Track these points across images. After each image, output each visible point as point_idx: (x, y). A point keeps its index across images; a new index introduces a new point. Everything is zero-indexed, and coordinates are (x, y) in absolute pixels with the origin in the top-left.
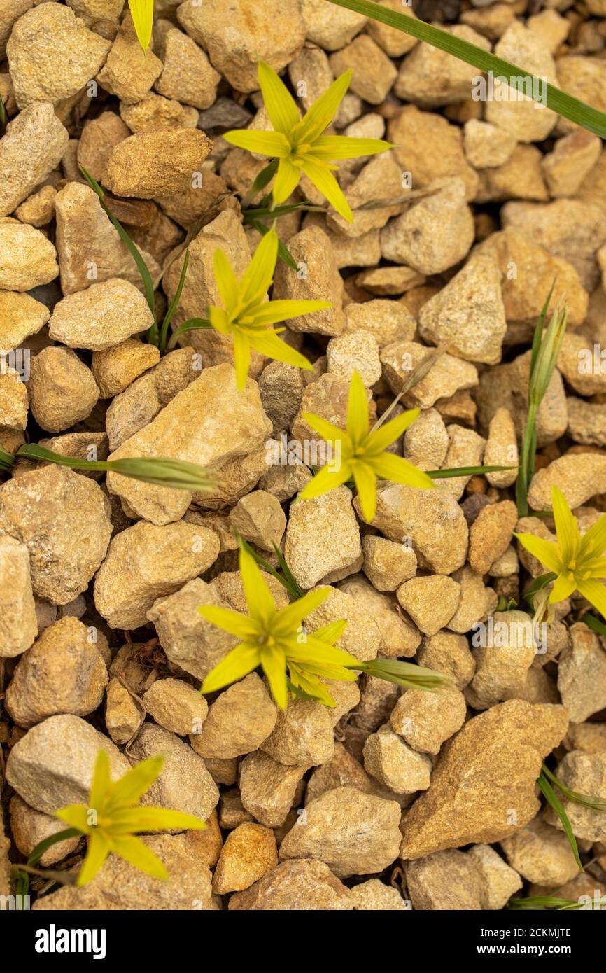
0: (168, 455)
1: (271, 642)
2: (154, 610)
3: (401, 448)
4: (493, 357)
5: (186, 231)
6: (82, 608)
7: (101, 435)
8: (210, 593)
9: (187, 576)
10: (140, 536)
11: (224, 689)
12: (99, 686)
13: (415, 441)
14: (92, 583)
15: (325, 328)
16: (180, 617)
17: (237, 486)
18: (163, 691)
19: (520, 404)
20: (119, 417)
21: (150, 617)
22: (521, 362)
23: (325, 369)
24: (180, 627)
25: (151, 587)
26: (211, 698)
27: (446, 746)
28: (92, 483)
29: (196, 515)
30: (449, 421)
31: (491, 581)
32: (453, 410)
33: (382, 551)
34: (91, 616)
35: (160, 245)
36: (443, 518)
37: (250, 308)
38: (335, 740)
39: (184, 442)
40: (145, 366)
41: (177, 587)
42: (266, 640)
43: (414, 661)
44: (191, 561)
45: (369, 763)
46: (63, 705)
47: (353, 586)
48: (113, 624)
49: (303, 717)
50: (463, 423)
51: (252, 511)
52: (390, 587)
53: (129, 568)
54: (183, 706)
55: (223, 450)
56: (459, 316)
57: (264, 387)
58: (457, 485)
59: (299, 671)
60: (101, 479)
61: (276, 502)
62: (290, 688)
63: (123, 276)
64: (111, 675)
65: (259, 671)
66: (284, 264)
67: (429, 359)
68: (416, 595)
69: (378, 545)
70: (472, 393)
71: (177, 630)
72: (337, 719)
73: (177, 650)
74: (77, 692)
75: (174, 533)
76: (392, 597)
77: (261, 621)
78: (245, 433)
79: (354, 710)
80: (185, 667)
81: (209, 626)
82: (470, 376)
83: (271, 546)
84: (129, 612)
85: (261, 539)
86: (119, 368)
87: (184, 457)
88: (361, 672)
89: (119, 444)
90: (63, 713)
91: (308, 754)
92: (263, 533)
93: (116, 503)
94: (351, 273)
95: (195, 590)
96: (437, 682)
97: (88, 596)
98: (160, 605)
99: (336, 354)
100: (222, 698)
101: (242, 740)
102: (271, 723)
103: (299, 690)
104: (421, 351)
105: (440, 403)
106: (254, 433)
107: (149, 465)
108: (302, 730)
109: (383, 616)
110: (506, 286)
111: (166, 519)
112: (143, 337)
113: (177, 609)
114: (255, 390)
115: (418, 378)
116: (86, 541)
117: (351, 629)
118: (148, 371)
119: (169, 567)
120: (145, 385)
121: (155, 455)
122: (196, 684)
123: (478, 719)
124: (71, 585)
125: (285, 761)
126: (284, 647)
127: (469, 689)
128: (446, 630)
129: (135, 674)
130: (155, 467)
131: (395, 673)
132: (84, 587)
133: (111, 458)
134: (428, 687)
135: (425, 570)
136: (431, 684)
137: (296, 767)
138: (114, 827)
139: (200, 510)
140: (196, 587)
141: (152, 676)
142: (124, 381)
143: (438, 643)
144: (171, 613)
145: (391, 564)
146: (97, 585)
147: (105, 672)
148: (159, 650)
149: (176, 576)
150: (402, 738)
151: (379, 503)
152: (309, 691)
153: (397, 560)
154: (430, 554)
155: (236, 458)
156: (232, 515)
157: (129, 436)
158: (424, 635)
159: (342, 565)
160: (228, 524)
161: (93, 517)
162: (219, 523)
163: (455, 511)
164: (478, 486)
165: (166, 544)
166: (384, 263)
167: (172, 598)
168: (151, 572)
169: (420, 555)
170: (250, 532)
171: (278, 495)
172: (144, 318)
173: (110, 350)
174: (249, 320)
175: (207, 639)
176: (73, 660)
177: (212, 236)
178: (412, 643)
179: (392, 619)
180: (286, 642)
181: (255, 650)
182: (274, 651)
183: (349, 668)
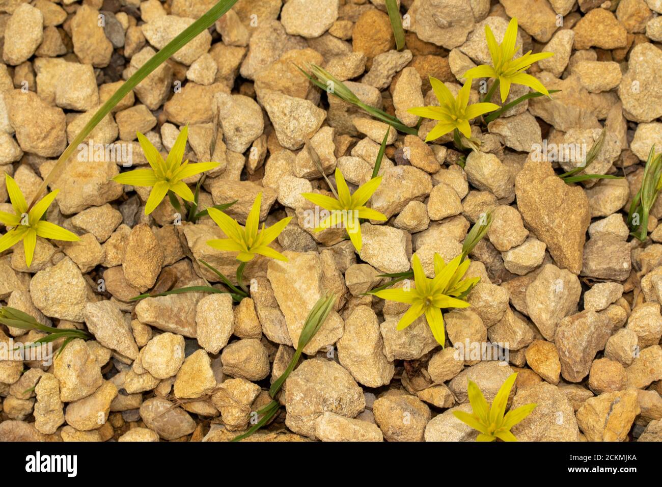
0: (306, 315)
1: (431, 298)
2: (389, 356)
3: (353, 185)
4: (323, 114)
5: (187, 256)
6: (371, 396)
7: (281, 347)
8: (391, 321)
9: (377, 331)
10: (344, 348)
11: (447, 334)
12: (418, 403)
13: (352, 176)
14: (360, 385)
15: (271, 201)
16: (397, 343)
17: (338, 283)
18: (435, 368)
19: (354, 110)
20: (275, 334)
21: (391, 360)
22: (332, 100)
23: (293, 210)
24: (403, 345)
25: (375, 353)
26: (449, 343)
27: (526, 226)
28: (305, 363)
29: (345, 313)
30: (348, 152)
31: (446, 165)
32: (344, 148)
33: (405, 218)
34: (378, 392)
35: (188, 274)
36: (401, 178)
37: (244, 237)
38: (499, 285)
39: (303, 303)
40: (252, 308)
41: (381, 337)
42: (429, 300)
43: (472, 225)
44: (369, 326)
45: (519, 272)
46: (420, 426)
47: (418, 243)
48: (387, 382)
49: (479, 298)
50: (352, 145)
51: (355, 281)
52: (426, 221)
53: (360, 360)
55: (316, 283)
56: (292, 125)
57: (290, 247)
58: (386, 163)
59: (453, 290)
60: (305, 357)
61: (355, 265)
62: (460, 298)
63: (197, 301)
64: (414, 395)
65: (445, 311)
66: (227, 209)
67: (310, 150)
68: (437, 209)
69: (401, 219)
70: (337, 134)
71: (404, 347)
72: (488, 279)
73: (415, 352)
74: (416, 416)
75: (351, 328)
76: (432, 223)
77: (417, 299)
78: (311, 268)
79: (487, 268)
80: (426, 351)
81: (409, 329)
82: (328, 132)
83: (379, 278)
84: (384, 369)
85: (372, 283)
86: (247, 323)
87: (311, 307)
88: (467, 256)
89: (290, 340)
90: (425, 428)
91: (501, 303)
92: (370, 280)
93: (321, 353)
94: (245, 175)
95: (386, 329)
96: (489, 216)
97: (366, 389)
98: (387, 351)
99: (287, 200)
100: (451, 338)
101: (479, 336)
102: (475, 317)
103: (464, 294)
104: (304, 154)
105: (336, 154)
106: (312, 263)
107: (308, 327)
108: (486, 301)
109: (441, 232)
110: (286, 91)
111: (341, 330)
112: (236, 303)
113: (392, 343)
114: (290, 254)
115: (318, 161)
116: (335, 378)
117: (441, 252)
118: (255, 308)
119: (368, 339)
120: (263, 313)
121: (304, 322)
122: (438, 349)
123: (519, 202)
124: (356, 396)
125: (499, 317)
126: (437, 291)
127: (500, 200)
128: (463, 200)
129: (420, 381)
130: (310, 324)
132: (361, 389)
133: (296, 347)
135: (425, 198)
136: (489, 220)
137: (505, 312)
138: (497, 423)
139: (343, 310)
140: (385, 328)
141: (424, 371)
142: (256, 323)
143: (468, 208)
144: (394, 347)
145: (414, 216)
146: (362, 382)
147: (412, 397)
148: (412, 362)
149: (374, 337)
150: (513, 248)
151: (379, 210)
152: (466, 289)
153: (414, 212)
154: (417, 193)
155: (322, 278)
156: (353, 293)
157: (287, 332)
158: (461, 214)
159: (405, 244)
160: (357, 297)
161: (324, 370)
162: (355, 302)
163: (399, 170)
164: (391, 151)
165: (355, 335)
166: (246, 153)
167: (386, 343)
168: (366, 350)
169: (416, 198)
170: (366, 286)
171: (352, 263)
172: (226, 299)
173: (235, 324)
174: (251, 241)
176: (398, 411)
177: (195, 243)
178: (462, 223)
179: (445, 228)
180: (434, 290)
181: (432, 309)
182: (436, 299)
183: (462, 261)
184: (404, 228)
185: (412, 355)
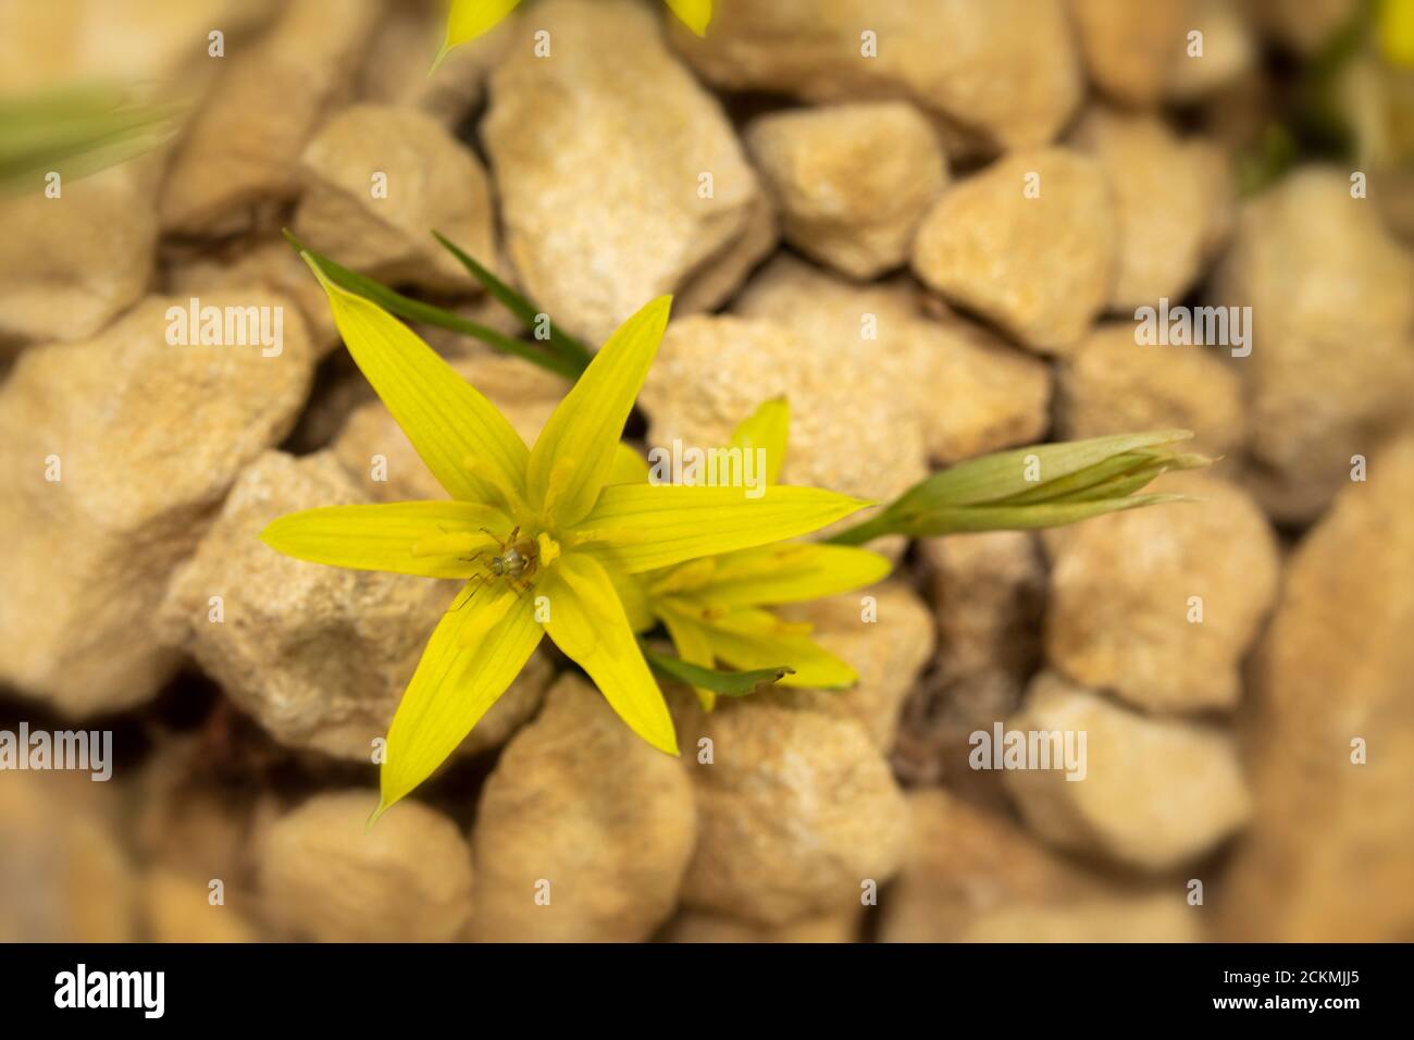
1: (549, 550)
2: (170, 607)
8: (318, 483)
9: (231, 462)
16: (249, 594)
21: (166, 635)
24: (259, 624)
27: (1252, 665)
31: (1188, 118)
38: (905, 783)
41: (209, 508)
43: (1052, 435)
44: (223, 411)
45: (1039, 812)
51: (351, 176)
52: (883, 248)
53: (44, 510)
59: (694, 611)
61: (435, 134)
65: (556, 664)
68: (974, 241)
71: (259, 640)
72: (886, 720)
73: (287, 705)
75: (135, 341)
76: (900, 277)
79: (929, 671)
81: (350, 583)
83: (457, 268)
84: (112, 640)
85: (419, 260)
88: (895, 543)
91: (834, 859)
92: (420, 239)
95: (265, 494)
96: (1139, 468)
98: (186, 579)
100: (494, 795)
109: (897, 349)
111: (96, 311)
113: (234, 572)
117: (813, 421)
119: (162, 455)
123: (1318, 549)
126: (606, 552)
129: (212, 833)
131: (997, 494)
134: (1118, 494)
135: (975, 156)
136: (1122, 482)
140: (265, 481)
144: (218, 596)
145: (855, 171)
148: (246, 728)
149: (195, 475)
150: (1111, 696)
153: (868, 157)
154: (964, 96)
158: (1048, 359)
159: (710, 242)
165: (122, 387)
167: (211, 547)
169: (940, 118)
170: (375, 249)
171: (437, 103)
178: (1025, 392)
179: (933, 348)
180: (599, 533)
181: (508, 599)
182: (571, 578)
183: (854, 537)
184: (772, 185)
185: (259, 697)
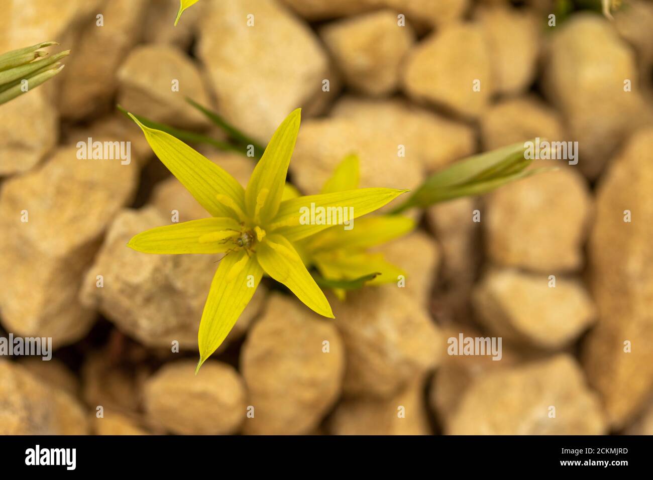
2: (87, 289)
16: (124, 276)
24: (131, 290)
42: (252, 236)
44: (99, 197)
47: (344, 110)
51: (143, 80)
54: (203, 396)
62: (327, 289)
75: (56, 169)
76: (399, 94)
77: (230, 213)
81: (170, 265)
84: (63, 310)
91: (409, 362)
95: (125, 231)
101: (309, 395)
102: (330, 348)
108: (381, 336)
111: (34, 158)
113: (115, 268)
117: (367, 161)
122: (190, 355)
123: (607, 190)
125: (384, 388)
126: (284, 231)
128: (497, 98)
129: (120, 389)
135: (423, 31)
137: (401, 389)
143: (496, 120)
144: (110, 281)
145: (372, 46)
148: (131, 341)
149: (90, 227)
162: (114, 126)
165: (51, 192)
167: (103, 258)
170: (156, 113)
175: (179, 284)
180: (283, 223)
181: (245, 260)
182: (273, 245)
183: (396, 211)
185: (135, 324)
